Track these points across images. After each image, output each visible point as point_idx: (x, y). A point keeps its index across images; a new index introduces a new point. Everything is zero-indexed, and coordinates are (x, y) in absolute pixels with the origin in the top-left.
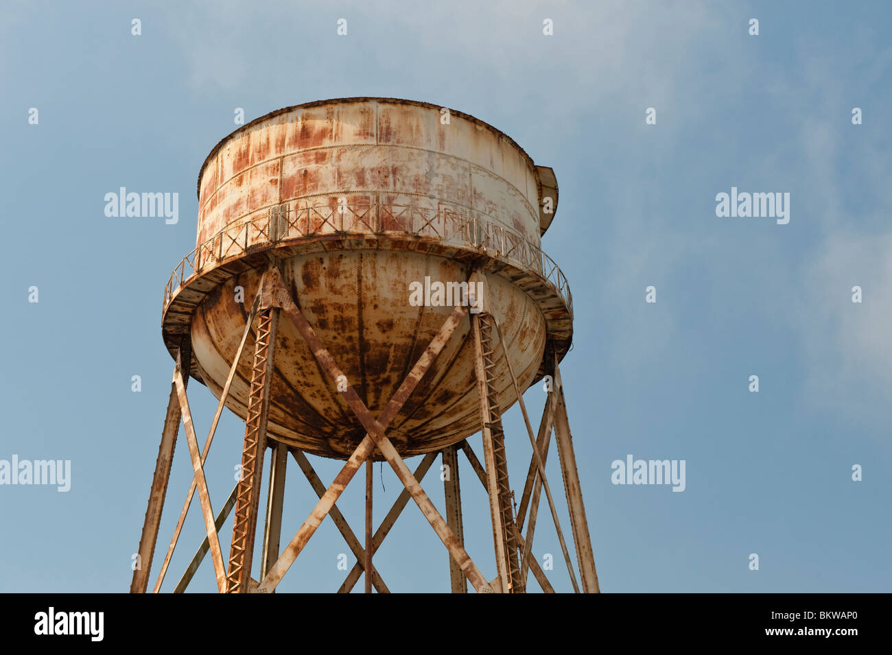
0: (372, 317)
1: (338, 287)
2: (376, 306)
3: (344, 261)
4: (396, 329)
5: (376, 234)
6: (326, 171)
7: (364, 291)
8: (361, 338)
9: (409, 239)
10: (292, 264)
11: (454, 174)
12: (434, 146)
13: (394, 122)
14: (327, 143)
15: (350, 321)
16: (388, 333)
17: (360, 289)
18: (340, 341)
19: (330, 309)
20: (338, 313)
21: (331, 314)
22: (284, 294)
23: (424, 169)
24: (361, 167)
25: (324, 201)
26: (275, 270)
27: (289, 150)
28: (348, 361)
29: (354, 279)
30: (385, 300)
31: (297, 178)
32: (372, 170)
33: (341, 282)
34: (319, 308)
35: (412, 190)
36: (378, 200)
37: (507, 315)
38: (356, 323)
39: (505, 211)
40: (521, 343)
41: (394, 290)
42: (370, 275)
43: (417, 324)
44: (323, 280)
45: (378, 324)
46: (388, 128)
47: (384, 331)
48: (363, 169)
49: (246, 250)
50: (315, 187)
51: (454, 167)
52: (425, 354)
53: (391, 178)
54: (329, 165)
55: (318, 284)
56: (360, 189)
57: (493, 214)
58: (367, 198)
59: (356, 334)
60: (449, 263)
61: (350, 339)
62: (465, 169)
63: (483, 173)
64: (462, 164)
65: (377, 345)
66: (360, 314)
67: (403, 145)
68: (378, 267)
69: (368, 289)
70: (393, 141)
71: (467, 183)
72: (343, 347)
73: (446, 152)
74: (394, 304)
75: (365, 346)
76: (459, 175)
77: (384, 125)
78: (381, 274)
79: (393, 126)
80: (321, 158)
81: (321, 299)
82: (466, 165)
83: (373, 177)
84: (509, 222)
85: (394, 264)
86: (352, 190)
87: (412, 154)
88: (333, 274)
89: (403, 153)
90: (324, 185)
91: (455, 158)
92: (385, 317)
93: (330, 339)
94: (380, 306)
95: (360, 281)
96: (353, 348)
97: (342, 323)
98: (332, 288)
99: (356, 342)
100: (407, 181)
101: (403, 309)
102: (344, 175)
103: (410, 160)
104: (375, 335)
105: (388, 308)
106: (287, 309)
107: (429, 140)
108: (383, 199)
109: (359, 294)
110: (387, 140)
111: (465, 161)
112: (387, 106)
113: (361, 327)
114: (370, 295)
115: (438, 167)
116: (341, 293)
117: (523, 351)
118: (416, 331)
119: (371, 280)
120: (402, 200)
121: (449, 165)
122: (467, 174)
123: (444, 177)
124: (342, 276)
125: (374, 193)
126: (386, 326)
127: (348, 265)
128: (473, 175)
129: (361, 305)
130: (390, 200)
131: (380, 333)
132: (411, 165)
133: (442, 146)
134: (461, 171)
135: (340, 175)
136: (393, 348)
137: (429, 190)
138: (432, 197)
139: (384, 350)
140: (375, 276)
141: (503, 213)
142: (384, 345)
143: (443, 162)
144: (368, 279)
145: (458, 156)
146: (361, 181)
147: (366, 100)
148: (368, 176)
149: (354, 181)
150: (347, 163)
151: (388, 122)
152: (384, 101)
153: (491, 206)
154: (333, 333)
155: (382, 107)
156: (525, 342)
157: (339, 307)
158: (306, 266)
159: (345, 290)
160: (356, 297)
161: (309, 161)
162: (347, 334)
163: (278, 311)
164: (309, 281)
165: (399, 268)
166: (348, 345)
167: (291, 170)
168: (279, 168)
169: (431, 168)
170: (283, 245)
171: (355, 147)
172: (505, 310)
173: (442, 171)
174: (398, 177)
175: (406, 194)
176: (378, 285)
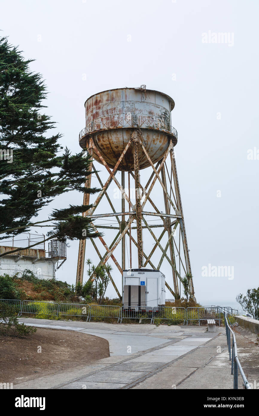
0: (113, 146)
1: (104, 140)
2: (113, 143)
3: (105, 134)
4: (119, 147)
5: (108, 128)
6: (100, 111)
7: (110, 141)
8: (113, 150)
9: (115, 128)
10: (95, 136)
11: (129, 106)
12: (124, 100)
13: (114, 95)
14: (100, 104)
15: (109, 147)
16: (118, 149)
17: (109, 140)
18: (109, 152)
19: (104, 145)
20: (106, 146)
21: (105, 146)
22: (93, 144)
23: (122, 106)
24: (107, 109)
25: (100, 119)
26: (92, 138)
27: (94, 107)
28: (112, 155)
29: (107, 138)
30: (115, 142)
31: (96, 114)
32: (110, 110)
33: (105, 139)
34: (102, 145)
35: (119, 113)
36: (111, 117)
37: (147, 138)
38: (110, 147)
39: (145, 111)
40: (154, 143)
41: (116, 139)
42: (110, 137)
43: (124, 146)
44: (101, 139)
45: (115, 147)
46: (113, 97)
47: (117, 148)
48: (108, 110)
49: (85, 135)
50: (98, 116)
51: (129, 104)
52: (122, 154)
53: (114, 111)
54: (101, 110)
55: (100, 140)
56: (107, 115)
57: (141, 113)
58: (109, 117)
59: (111, 150)
60: (128, 130)
61: (110, 151)
62: (133, 103)
63: (138, 103)
64: (132, 102)
65: (116, 151)
66: (110, 145)
67: (117, 101)
68: (112, 134)
69: (111, 140)
70: (114, 100)
71: (133, 107)
72: (110, 153)
73: (127, 100)
74: (117, 142)
75: (114, 152)
76: (131, 106)
77: (112, 97)
78: (112, 136)
79: (114, 96)
80: (99, 108)
81: (102, 144)
82: (133, 102)
83: (110, 111)
84: (147, 113)
85: (115, 133)
86: (105, 116)
87: (118, 103)
88: (103, 138)
89: (116, 103)
90: (100, 115)
91: (130, 101)
92: (116, 145)
93: (106, 151)
94: (114, 143)
95: (108, 138)
96: (112, 153)
97: (108, 148)
98: (103, 141)
99: (112, 151)
100: (117, 111)
101: (119, 143)
102: (104, 112)
103: (118, 105)
104: (115, 149)
105: (116, 143)
106: (94, 148)
107: (123, 98)
108: (112, 117)
109: (109, 141)
110: (113, 101)
111: (133, 101)
112: (113, 91)
113: (112, 148)
114: (111, 141)
115: (125, 105)
116: (105, 142)
117: (155, 144)
118: (124, 147)
119: (111, 138)
120: (116, 116)
121: (128, 104)
122: (133, 105)
123: (127, 107)
124: (105, 138)
125: (110, 115)
126: (117, 147)
127: (106, 135)
128: (135, 104)
129: (110, 144)
130: (114, 117)
131: (116, 149)
132: (119, 106)
133: (126, 99)
134: (131, 104)
135: (103, 112)
136: (120, 152)
137: (123, 112)
138: (124, 114)
139: (118, 152)
140: (111, 137)
141: (145, 112)
142: (118, 151)
143: (126, 103)
144: (110, 138)
145: (131, 100)
146: (107, 113)
147: (108, 91)
148: (109, 111)
149: (106, 113)
150: (104, 109)
151: (113, 96)
152: (112, 90)
153: (141, 111)
154: (107, 150)
155: (111, 92)
156: (156, 142)
157: (106, 145)
158: (98, 136)
159: (106, 141)
160: (108, 142)
161: (97, 109)
162: (110, 150)
163: (92, 148)
164: (99, 140)
165: (116, 134)
166: (111, 152)
167: (94, 112)
168: (92, 111)
169: (123, 106)
170: (91, 133)
171: (106, 104)
172: (146, 137)
173: (126, 106)
174: (115, 110)
175: (117, 114)
176: (112, 138)
